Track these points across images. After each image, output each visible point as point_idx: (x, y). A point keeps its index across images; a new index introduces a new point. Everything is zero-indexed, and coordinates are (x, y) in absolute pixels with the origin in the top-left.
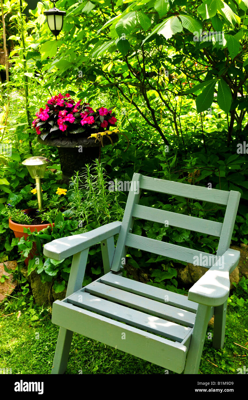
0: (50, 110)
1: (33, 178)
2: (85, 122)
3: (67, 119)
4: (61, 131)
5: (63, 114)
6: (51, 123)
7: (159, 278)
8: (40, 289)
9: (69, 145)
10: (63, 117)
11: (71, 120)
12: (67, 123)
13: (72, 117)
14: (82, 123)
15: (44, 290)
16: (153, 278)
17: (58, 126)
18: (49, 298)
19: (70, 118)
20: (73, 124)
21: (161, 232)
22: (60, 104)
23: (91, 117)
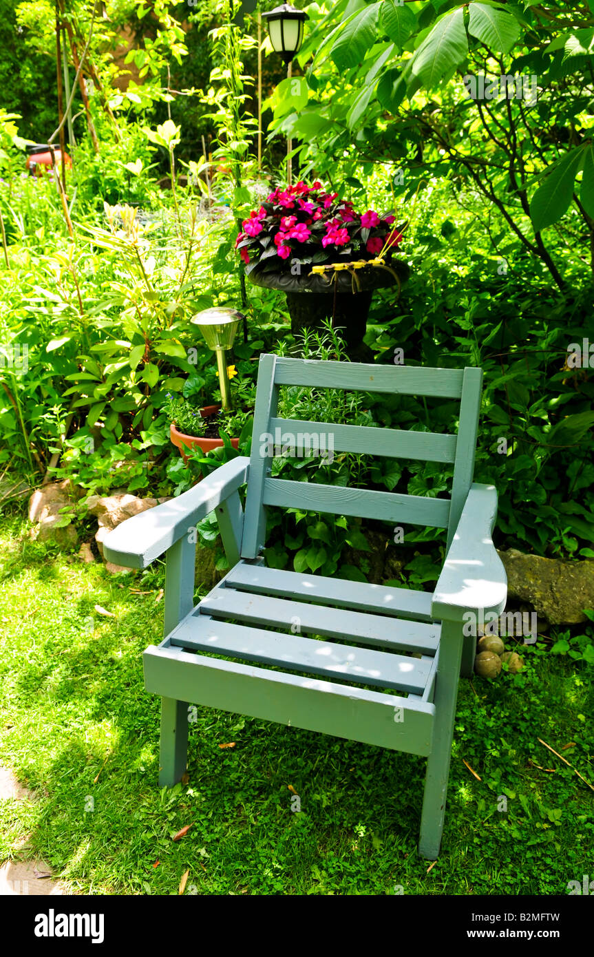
0: (268, 215)
1: (212, 349)
2: (330, 240)
3: (294, 235)
4: (281, 257)
5: (287, 223)
6: (264, 242)
7: (420, 575)
8: (203, 557)
9: (294, 287)
10: (288, 230)
11: (301, 235)
12: (294, 241)
13: (305, 231)
14: (324, 243)
15: (210, 561)
16: (407, 574)
17: (276, 248)
18: (214, 576)
19: (300, 232)
20: (305, 244)
21: (439, 483)
22: (286, 203)
23: (343, 231)
